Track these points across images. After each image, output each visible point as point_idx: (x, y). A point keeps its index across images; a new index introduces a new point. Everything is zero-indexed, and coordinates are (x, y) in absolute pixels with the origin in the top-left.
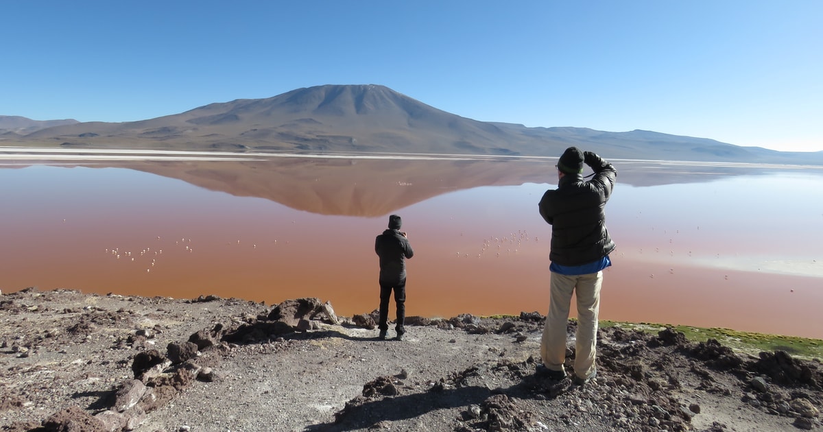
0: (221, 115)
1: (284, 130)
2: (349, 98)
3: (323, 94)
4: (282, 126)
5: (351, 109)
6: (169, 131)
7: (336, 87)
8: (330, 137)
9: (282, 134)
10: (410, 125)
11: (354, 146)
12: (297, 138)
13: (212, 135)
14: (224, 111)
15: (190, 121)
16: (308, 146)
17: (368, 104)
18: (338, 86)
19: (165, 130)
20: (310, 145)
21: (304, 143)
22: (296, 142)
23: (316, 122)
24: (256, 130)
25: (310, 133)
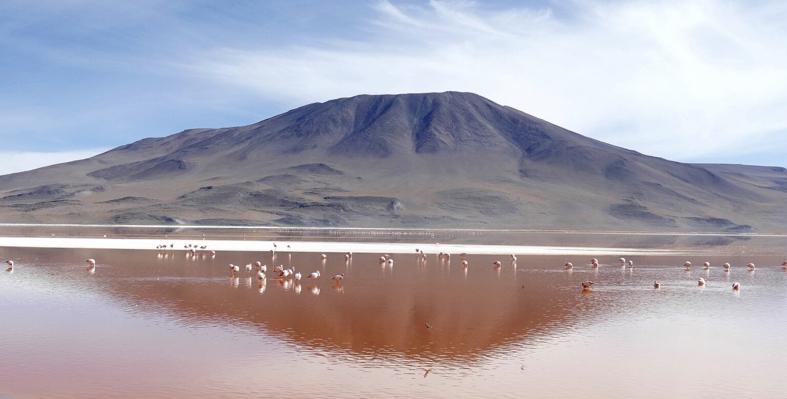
0: (154, 160)
1: (262, 188)
2: (403, 120)
3: (351, 113)
4: (263, 180)
5: (406, 143)
6: (49, 192)
7: (379, 99)
8: (350, 198)
9: (257, 196)
10: (524, 173)
11: (396, 217)
12: (284, 203)
13: (124, 199)
14: (160, 154)
15: (95, 174)
16: (299, 217)
17: (441, 133)
18: (381, 98)
19: (44, 191)
20: (306, 215)
21: (294, 213)
22: (282, 210)
23: (331, 170)
24: (210, 188)
25: (312, 193)
